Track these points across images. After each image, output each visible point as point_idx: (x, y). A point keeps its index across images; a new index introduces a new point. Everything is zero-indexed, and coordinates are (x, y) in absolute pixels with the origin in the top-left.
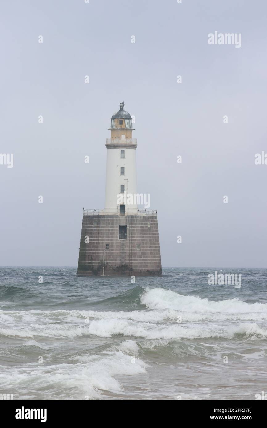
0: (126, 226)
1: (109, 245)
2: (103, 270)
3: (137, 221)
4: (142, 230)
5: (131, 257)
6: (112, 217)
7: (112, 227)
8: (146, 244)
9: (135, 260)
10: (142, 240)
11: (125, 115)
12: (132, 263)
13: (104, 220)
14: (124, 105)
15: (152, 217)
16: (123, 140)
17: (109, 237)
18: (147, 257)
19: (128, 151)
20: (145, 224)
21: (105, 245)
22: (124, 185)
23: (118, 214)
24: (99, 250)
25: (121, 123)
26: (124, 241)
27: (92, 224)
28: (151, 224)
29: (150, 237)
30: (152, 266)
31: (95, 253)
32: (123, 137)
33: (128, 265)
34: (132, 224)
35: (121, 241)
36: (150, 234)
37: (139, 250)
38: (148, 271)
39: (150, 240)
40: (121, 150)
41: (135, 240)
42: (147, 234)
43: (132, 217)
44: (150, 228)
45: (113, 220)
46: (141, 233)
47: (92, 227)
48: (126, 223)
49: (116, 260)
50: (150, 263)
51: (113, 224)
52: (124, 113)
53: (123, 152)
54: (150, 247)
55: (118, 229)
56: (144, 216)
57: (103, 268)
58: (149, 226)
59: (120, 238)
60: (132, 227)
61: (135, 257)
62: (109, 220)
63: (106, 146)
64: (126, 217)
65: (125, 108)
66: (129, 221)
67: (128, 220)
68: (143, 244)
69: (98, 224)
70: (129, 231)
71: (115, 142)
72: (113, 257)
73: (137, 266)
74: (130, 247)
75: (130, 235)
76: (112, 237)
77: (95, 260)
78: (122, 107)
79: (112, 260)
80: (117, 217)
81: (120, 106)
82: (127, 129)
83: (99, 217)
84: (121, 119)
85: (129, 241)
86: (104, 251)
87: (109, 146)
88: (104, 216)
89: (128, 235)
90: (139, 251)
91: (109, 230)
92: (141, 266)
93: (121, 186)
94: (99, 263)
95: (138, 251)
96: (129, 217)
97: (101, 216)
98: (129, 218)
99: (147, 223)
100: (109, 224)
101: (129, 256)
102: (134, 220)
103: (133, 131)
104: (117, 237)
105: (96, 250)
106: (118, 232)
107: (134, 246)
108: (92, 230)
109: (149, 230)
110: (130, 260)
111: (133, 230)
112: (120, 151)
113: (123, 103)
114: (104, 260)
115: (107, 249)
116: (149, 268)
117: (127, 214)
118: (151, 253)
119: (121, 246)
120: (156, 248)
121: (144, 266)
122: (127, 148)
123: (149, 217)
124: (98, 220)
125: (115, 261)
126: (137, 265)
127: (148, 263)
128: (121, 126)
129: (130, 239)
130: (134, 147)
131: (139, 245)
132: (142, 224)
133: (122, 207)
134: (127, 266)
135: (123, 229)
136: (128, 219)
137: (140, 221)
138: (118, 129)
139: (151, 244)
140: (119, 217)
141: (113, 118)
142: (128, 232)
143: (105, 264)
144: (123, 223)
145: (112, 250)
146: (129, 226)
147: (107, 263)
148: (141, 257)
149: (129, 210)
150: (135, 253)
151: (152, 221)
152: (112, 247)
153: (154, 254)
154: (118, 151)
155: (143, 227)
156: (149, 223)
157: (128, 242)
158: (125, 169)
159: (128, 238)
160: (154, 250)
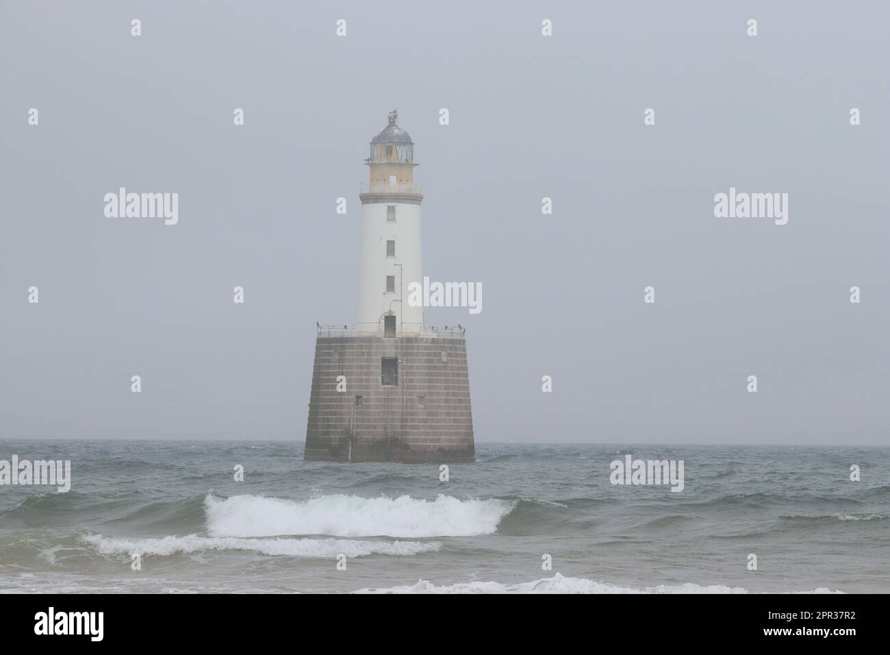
0: (396, 360)
1: (361, 397)
2: (350, 448)
3: (417, 349)
4: (430, 368)
5: (406, 421)
6: (368, 341)
7: (368, 360)
8: (438, 394)
9: (413, 427)
10: (429, 387)
11: (397, 135)
12: (407, 433)
13: (353, 347)
14: (395, 117)
15: (452, 341)
16: (393, 184)
17: (361, 380)
18: (438, 421)
19: (403, 209)
20: (435, 354)
21: (353, 397)
22: (394, 277)
23: (381, 335)
24: (342, 407)
25: (389, 151)
26: (391, 388)
27: (330, 354)
28: (449, 355)
29: (447, 381)
30: (450, 441)
31: (335, 414)
32: (393, 179)
33: (400, 437)
34: (407, 354)
35: (385, 389)
36: (445, 375)
37: (422, 406)
38: (441, 450)
39: (446, 388)
40: (389, 207)
41: (414, 387)
42: (439, 374)
43: (409, 340)
44: (447, 363)
45: (370, 348)
46: (427, 374)
47: (329, 361)
48: (396, 353)
49: (375, 427)
50: (446, 434)
51: (369, 354)
52: (396, 131)
53: (391, 210)
54: (447, 401)
55: (380, 364)
56: (433, 339)
57: (350, 443)
58: (444, 359)
59: (383, 383)
60: (407, 361)
61: (413, 420)
62: (361, 347)
63: (360, 197)
64: (396, 342)
65: (398, 122)
66: (402, 349)
67: (399, 348)
68: (431, 394)
69: (341, 354)
70: (403, 369)
71: (377, 189)
72: (369, 420)
73: (418, 440)
74: (403, 401)
75: (405, 377)
76: (368, 381)
77: (335, 427)
78: (392, 121)
79: (367, 427)
80: (379, 340)
81: (389, 118)
82: (400, 164)
83: (342, 340)
84: (389, 144)
85: (403, 388)
86: (352, 408)
87: (366, 199)
88: (352, 340)
89: (400, 377)
90: (423, 409)
91: (362, 367)
92: (425, 440)
93: (388, 277)
94: (342, 432)
95: (420, 409)
96: (402, 340)
97: (347, 338)
98: (402, 342)
99: (440, 353)
100: (363, 354)
101: (402, 420)
102: (412, 348)
103: (415, 169)
104: (377, 380)
105: (337, 407)
106: (381, 370)
107: (412, 400)
108: (329, 367)
109: (445, 368)
110: (403, 427)
111: (411, 367)
112: (386, 207)
113: (395, 112)
114: (351, 427)
115: (358, 405)
116: (443, 444)
117: (398, 335)
118: (448, 414)
119: (385, 399)
120: (459, 402)
121: (432, 441)
122: (399, 202)
123: (444, 341)
124: (343, 348)
125: (373, 430)
126: (418, 437)
127: (441, 434)
128: (389, 157)
129: (403, 385)
130: (415, 199)
131: (421, 398)
132: (428, 354)
133: (390, 321)
134: (398, 438)
135: (389, 365)
136: (399, 344)
137: (425, 348)
138: (382, 164)
139: (448, 394)
140: (383, 341)
141: (374, 143)
142: (400, 371)
143: (354, 434)
144: (390, 353)
145: (368, 407)
146: (402, 360)
147: (358, 433)
148: (426, 421)
149: (403, 327)
150: (412, 414)
151: (451, 349)
152: (368, 400)
153: (456, 415)
154: (382, 208)
155: (431, 361)
156: (444, 353)
157: (400, 390)
158: (396, 245)
159: (400, 383)
160: (455, 408)
